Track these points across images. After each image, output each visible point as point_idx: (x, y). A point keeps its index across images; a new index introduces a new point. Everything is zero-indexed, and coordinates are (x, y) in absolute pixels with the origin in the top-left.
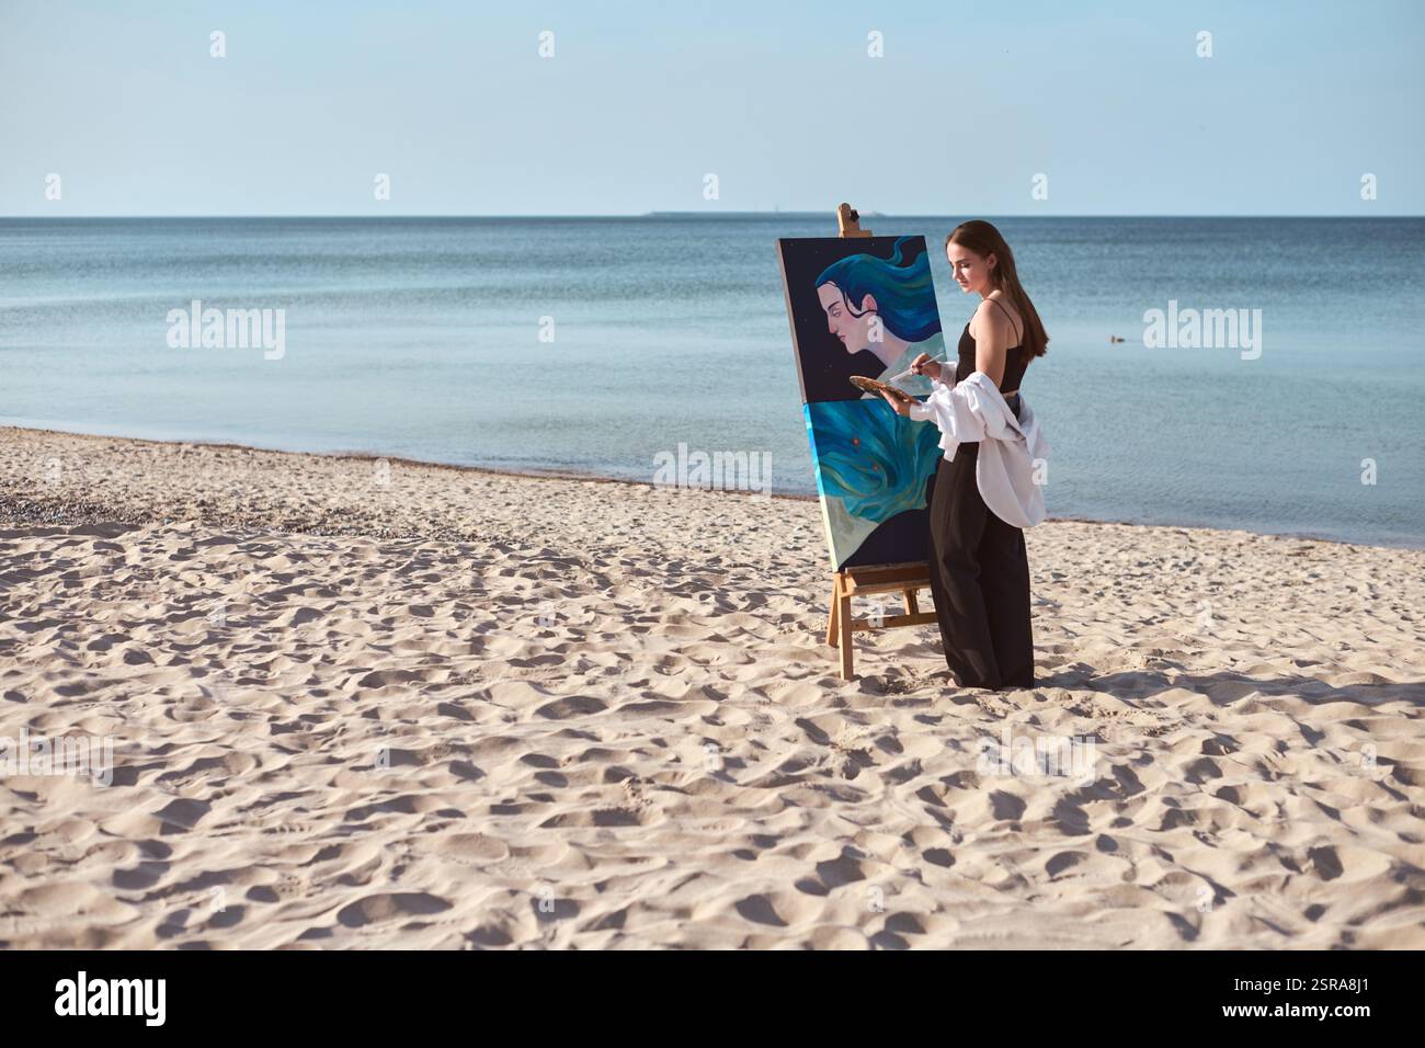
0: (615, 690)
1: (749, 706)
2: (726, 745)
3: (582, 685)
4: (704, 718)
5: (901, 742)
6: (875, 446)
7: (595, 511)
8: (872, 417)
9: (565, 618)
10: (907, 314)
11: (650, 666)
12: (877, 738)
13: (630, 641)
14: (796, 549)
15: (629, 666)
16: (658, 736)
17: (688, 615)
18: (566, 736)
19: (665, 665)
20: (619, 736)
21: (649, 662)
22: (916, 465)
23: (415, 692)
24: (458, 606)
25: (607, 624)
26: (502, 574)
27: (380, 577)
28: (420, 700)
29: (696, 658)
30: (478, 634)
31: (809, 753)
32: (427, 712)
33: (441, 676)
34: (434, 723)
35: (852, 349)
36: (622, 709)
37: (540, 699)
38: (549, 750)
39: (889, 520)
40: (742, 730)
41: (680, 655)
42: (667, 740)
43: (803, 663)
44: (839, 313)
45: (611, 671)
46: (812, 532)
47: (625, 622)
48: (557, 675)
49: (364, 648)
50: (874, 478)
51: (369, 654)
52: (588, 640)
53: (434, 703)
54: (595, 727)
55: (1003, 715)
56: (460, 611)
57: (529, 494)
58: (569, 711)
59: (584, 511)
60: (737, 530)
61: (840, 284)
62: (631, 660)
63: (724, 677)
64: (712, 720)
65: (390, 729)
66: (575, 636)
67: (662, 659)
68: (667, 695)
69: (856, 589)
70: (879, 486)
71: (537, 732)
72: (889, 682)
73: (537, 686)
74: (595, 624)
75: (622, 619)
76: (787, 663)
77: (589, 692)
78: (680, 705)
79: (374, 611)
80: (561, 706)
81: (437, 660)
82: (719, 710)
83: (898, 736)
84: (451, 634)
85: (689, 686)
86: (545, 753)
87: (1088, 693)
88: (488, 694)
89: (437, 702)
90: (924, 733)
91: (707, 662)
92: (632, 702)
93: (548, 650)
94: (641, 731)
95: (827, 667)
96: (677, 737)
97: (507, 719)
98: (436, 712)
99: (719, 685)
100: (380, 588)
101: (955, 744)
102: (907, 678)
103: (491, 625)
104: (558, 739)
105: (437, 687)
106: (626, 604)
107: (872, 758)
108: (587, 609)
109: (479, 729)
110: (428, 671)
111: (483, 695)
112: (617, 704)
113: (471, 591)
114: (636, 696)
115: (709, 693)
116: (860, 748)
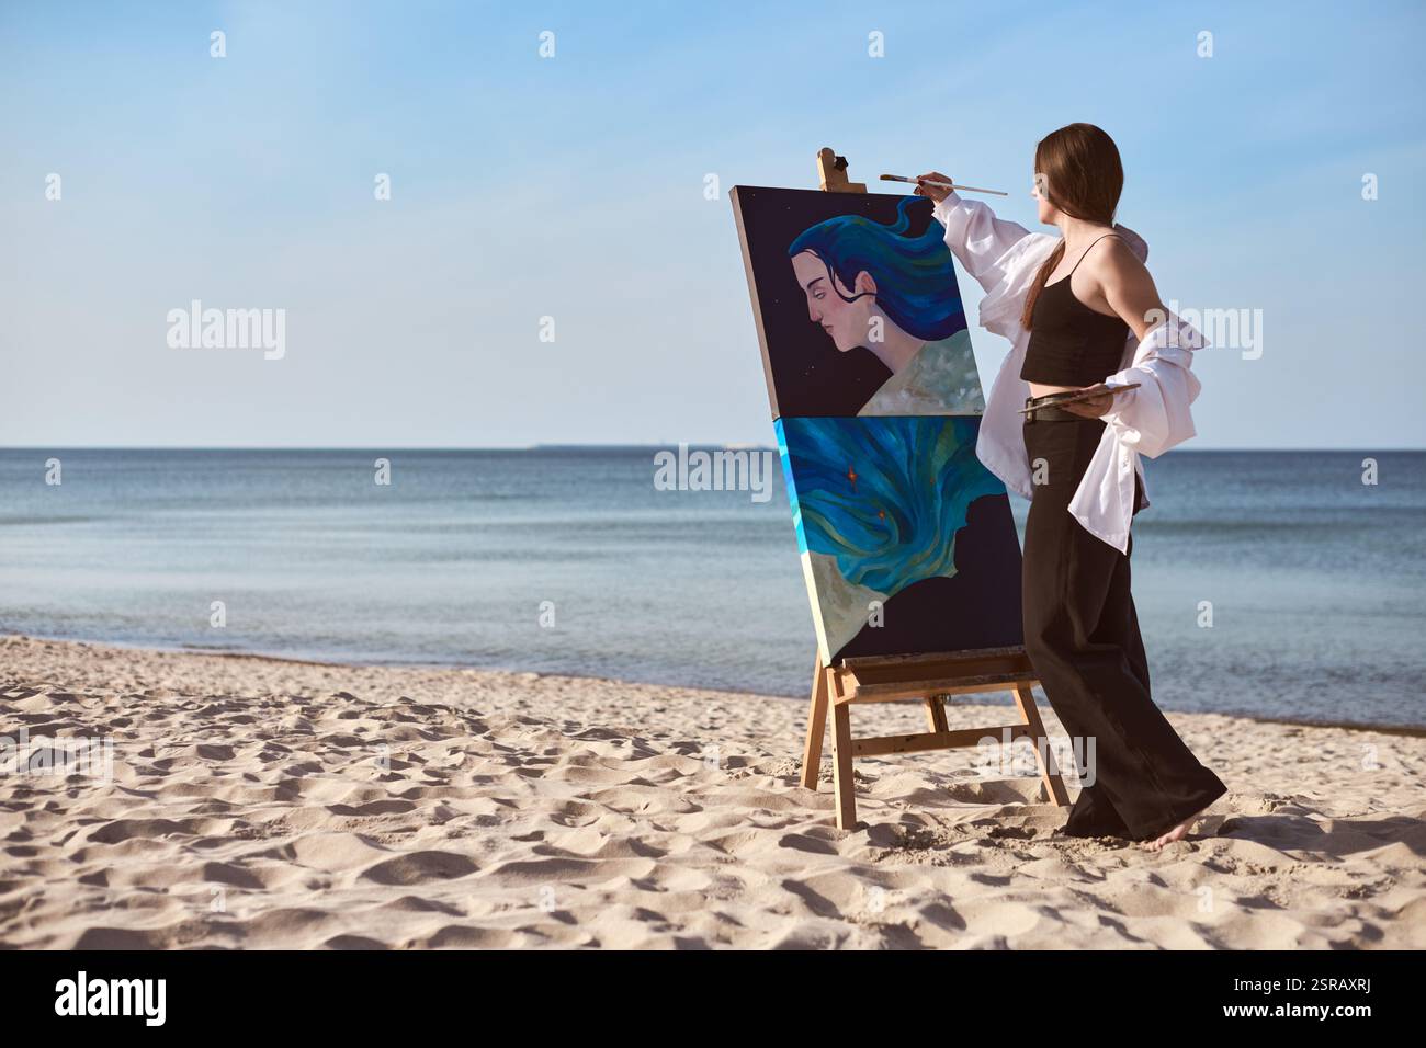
0: (490, 845)
1: (704, 865)
2: (675, 919)
3: (440, 838)
4: (634, 882)
5: (960, 912)
6: (880, 483)
7: (474, 694)
8: (873, 441)
9: (422, 761)
10: (919, 301)
11: (546, 815)
12: (921, 906)
13: (515, 785)
14: (712, 728)
15: (514, 815)
16: (563, 907)
17: (598, 758)
18: (406, 909)
19: (567, 813)
20: (496, 908)
21: (544, 810)
22: (938, 515)
23: (174, 848)
24: (268, 747)
25: (481, 766)
26: (341, 717)
27: (171, 718)
28: (179, 860)
29: (613, 806)
30: (289, 777)
31: (817, 929)
32: (187, 876)
33: (221, 827)
34: (193, 892)
35: (843, 344)
36: (503, 871)
37: (372, 858)
38: (377, 930)
39: (902, 592)
40: (698, 898)
41: (589, 802)
42: (577, 914)
43: (773, 811)
44: (824, 294)
45: (484, 821)
46: (729, 713)
47: (508, 764)
48: (403, 826)
49: (112, 793)
50: (878, 529)
51: (119, 800)
52: (453, 785)
53: (200, 863)
54: (456, 896)
55: (1100, 875)
56: (271, 752)
57: (397, 680)
58: (416, 873)
59: (461, 694)
60: (640, 711)
61: (824, 254)
62: (516, 807)
63: (657, 827)
64: (648, 884)
65: (117, 899)
66: (436, 779)
67: (563, 806)
68: (575, 851)
69: (858, 689)
70: (887, 542)
71: (360, 902)
72: (908, 831)
73: (371, 841)
74: (464, 768)
75: (504, 761)
76: (752, 810)
77: (452, 847)
78: (594, 864)
79: (149, 753)
80: (403, 866)
81: (221, 808)
82: (656, 871)
83: (953, 904)
84: (250, 777)
85: (607, 838)
86: (369, 935)
87: (1222, 841)
88: (291, 852)
89: (204, 862)
90: (995, 898)
91: (630, 811)
92: (519, 860)
93: (391, 795)
94: (531, 902)
95: (810, 816)
96: (594, 908)
97: (314, 886)
98: (201, 875)
99: (652, 839)
100: (167, 729)
101: (1053, 913)
102: (933, 826)
103: (316, 768)
104: (395, 913)
105: (213, 843)
106: (511, 746)
107: (920, 938)
108: (454, 751)
109: (262, 901)
110: (203, 820)
111: (283, 852)
112: (495, 862)
113: (293, 732)
114: (525, 853)
115: (638, 847)
116: (898, 922)
